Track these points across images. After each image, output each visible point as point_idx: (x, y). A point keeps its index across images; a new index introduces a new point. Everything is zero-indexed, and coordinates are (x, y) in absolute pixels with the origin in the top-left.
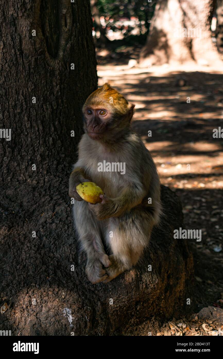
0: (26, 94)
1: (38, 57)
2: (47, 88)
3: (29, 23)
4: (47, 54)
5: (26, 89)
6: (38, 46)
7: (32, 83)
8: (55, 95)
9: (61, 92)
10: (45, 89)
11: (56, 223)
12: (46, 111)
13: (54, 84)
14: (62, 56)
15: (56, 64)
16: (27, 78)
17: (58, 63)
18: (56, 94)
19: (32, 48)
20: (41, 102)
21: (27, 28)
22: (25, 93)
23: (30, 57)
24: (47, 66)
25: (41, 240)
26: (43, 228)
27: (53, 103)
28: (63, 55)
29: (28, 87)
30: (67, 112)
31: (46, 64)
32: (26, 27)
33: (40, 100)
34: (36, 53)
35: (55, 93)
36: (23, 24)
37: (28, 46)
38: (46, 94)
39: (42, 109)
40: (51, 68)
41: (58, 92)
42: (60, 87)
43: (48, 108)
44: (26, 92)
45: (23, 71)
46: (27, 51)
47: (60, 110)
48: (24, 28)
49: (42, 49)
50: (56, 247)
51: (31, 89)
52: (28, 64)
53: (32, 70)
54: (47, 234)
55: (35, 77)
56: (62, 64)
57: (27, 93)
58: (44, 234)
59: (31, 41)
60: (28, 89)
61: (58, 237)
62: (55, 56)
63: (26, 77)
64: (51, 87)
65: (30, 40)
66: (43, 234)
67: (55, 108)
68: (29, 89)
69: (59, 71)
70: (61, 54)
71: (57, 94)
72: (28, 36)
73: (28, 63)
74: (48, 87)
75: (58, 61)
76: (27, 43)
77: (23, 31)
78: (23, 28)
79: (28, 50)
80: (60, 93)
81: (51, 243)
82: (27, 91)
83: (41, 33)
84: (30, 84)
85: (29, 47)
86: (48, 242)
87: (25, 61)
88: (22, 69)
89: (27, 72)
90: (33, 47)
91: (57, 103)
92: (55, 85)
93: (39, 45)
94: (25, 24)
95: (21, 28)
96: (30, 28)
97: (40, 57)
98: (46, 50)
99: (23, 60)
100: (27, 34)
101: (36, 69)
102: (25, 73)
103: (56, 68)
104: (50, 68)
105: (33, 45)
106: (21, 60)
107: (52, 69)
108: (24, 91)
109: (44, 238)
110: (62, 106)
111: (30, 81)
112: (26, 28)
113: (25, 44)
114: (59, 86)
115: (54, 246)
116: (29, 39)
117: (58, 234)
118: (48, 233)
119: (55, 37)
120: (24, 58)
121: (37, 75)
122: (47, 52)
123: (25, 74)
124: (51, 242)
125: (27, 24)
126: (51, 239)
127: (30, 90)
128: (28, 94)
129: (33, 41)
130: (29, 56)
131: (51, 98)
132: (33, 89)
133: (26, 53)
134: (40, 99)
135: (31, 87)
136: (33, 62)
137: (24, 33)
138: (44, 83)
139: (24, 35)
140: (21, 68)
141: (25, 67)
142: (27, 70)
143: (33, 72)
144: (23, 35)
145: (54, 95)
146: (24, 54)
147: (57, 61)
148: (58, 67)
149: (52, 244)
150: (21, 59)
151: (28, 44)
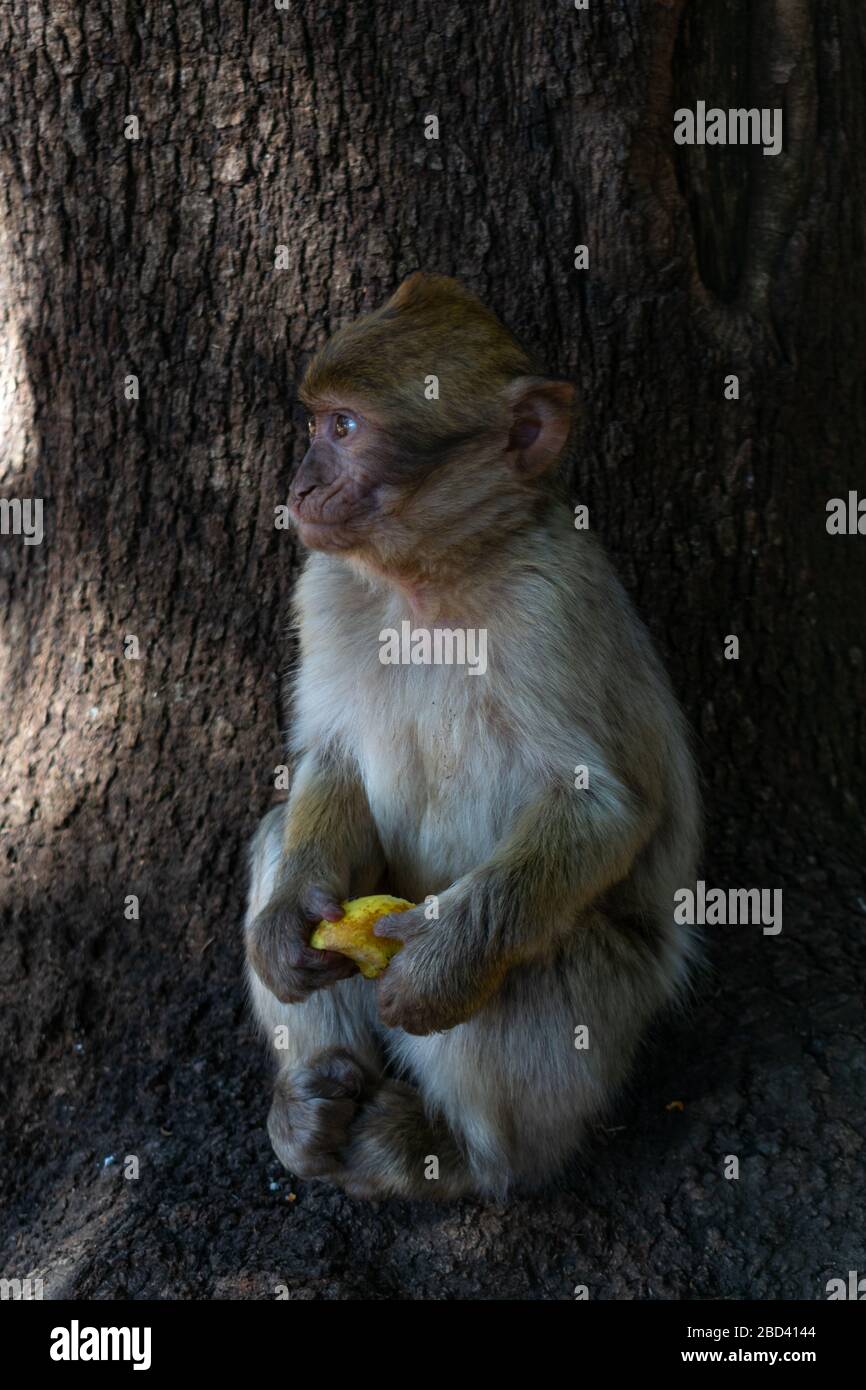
0: (592, 481)
1: (656, 301)
2: (692, 452)
3: (622, 128)
4: (700, 284)
5: (594, 458)
6: (661, 243)
7: (624, 426)
8: (730, 490)
9: (756, 475)
10: (685, 457)
11: (767, 1157)
12: (686, 568)
13: (728, 432)
14: (763, 295)
15: (738, 335)
16: (600, 404)
17: (748, 330)
18: (734, 483)
19: (633, 253)
20: (663, 526)
21: (614, 153)
22: (586, 478)
23: (619, 299)
24: (695, 342)
25: (698, 1248)
26: (699, 1181)
27: (719, 527)
28: (771, 291)
29: (605, 447)
30: (781, 572)
31: (694, 333)
32: (606, 149)
33: (657, 513)
34: (650, 281)
35: (730, 479)
36: (592, 133)
37: (614, 244)
38: (689, 484)
39: (669, 556)
40: (718, 353)
41: (742, 474)
42: (755, 449)
43: (696, 553)
44: (591, 471)
45: (584, 367)
46: (607, 267)
47: (750, 561)
48: (598, 156)
49: (678, 260)
50: (777, 1287)
51: (615, 458)
52: (610, 331)
53: (625, 365)
54: (722, 1216)
55: (636, 397)
56: (766, 335)
57: (595, 475)
58: (710, 1211)
59: (627, 218)
60: (601, 457)
61: (780, 1228)
62: (729, 292)
63: (597, 398)
64: (710, 448)
65: (626, 212)
66: (700, 1212)
67: (728, 551)
68: (609, 458)
69: (751, 370)
70: (760, 282)
71: (739, 484)
72: (613, 195)
73: (608, 326)
74: (697, 449)
75: (750, 321)
76: (609, 230)
77: (590, 167)
78: (591, 153)
79: (611, 263)
80: (751, 479)
81: (751, 1269)
82: (597, 466)
83: (673, 177)
84: (612, 433)
85: (620, 247)
86: (731, 1259)
87: (592, 320)
88: (578, 360)
89: (604, 375)
90: (639, 248)
91: (739, 525)
92: (732, 436)
93: (666, 241)
94: (605, 134)
95: (583, 155)
96: (627, 154)
97: (666, 301)
98: (694, 264)
99: (583, 315)
100: (613, 185)
101: (646, 357)
102: (594, 377)
103: (739, 353)
104: (710, 354)
105: (638, 238)
106: (576, 315)
107: (718, 359)
108: (584, 469)
109: (712, 1235)
110: (761, 544)
111: (615, 417)
112: (610, 154)
113: (596, 232)
114: (748, 441)
115: (769, 1285)
116: (620, 210)
117: (779, 1217)
118: (731, 1210)
119: (731, 199)
120: (590, 302)
121: (648, 387)
122: (696, 277)
123: (593, 384)
124: (748, 1262)
125: (615, 134)
126: (746, 1243)
127: (610, 463)
128: (599, 483)
129: (637, 221)
130: (615, 295)
131: (708, 501)
132: (626, 459)
133: (598, 279)
134: (661, 508)
135: (618, 448)
136: (632, 326)
137: (597, 176)
138: (678, 428)
139: (596, 190)
140: (575, 355)
141: (591, 346)
142: (602, 366)
143: (632, 374)
144: (591, 188)
145: (724, 491)
146: (589, 286)
147: (745, 320)
148: (745, 347)
149: (758, 1275)
150: (576, 308)
151: (613, 235)
